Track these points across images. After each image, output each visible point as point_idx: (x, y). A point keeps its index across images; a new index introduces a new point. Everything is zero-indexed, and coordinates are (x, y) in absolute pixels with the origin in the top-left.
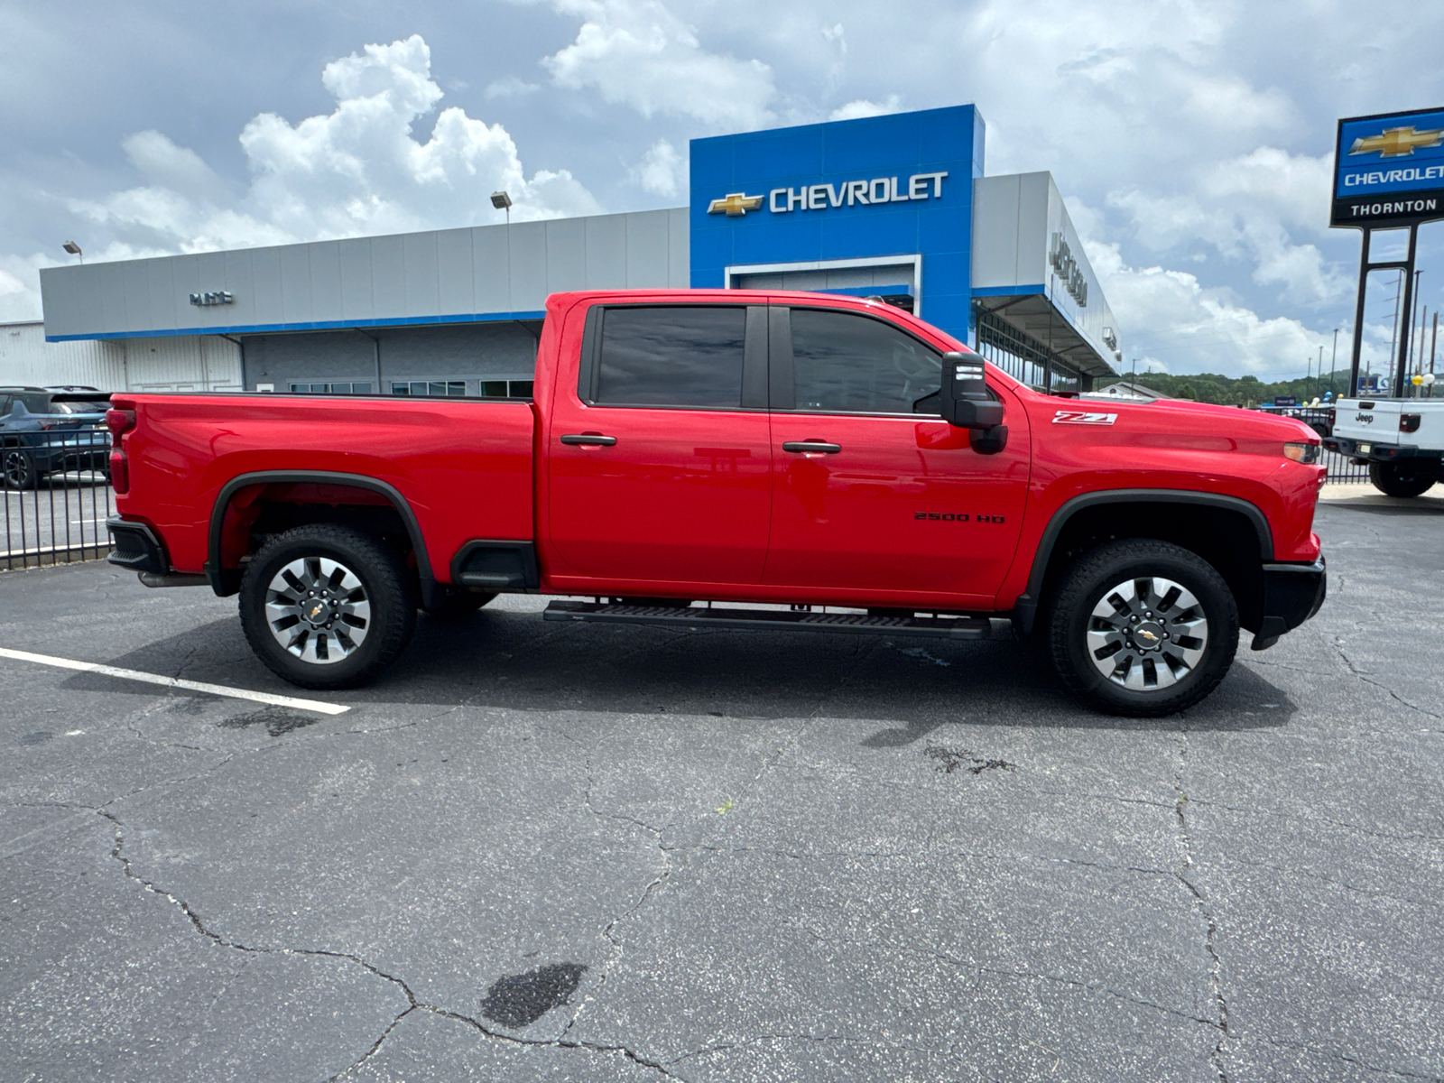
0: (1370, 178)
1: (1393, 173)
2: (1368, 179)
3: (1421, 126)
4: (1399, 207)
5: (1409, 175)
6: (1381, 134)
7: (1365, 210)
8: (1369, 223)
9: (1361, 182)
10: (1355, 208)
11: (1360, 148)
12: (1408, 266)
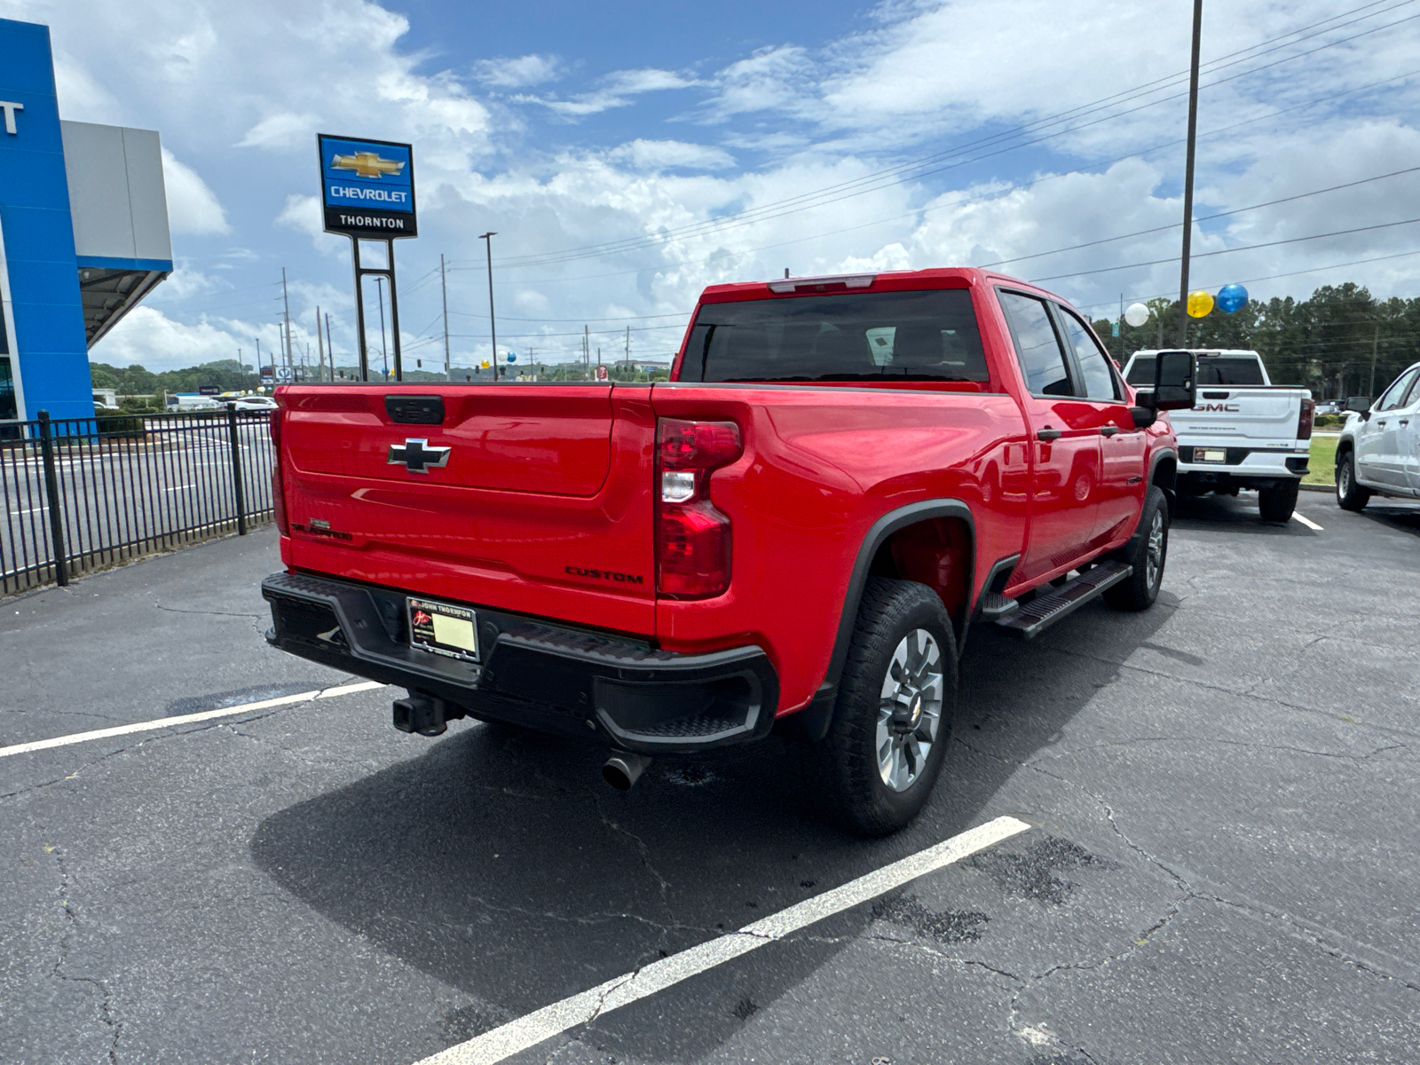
0: (351, 193)
1: (368, 191)
2: (350, 192)
3: (384, 155)
4: (377, 222)
5: (380, 195)
6: (353, 154)
7: (351, 220)
8: (357, 232)
9: (344, 194)
10: (343, 217)
11: (340, 164)
12: (390, 273)
